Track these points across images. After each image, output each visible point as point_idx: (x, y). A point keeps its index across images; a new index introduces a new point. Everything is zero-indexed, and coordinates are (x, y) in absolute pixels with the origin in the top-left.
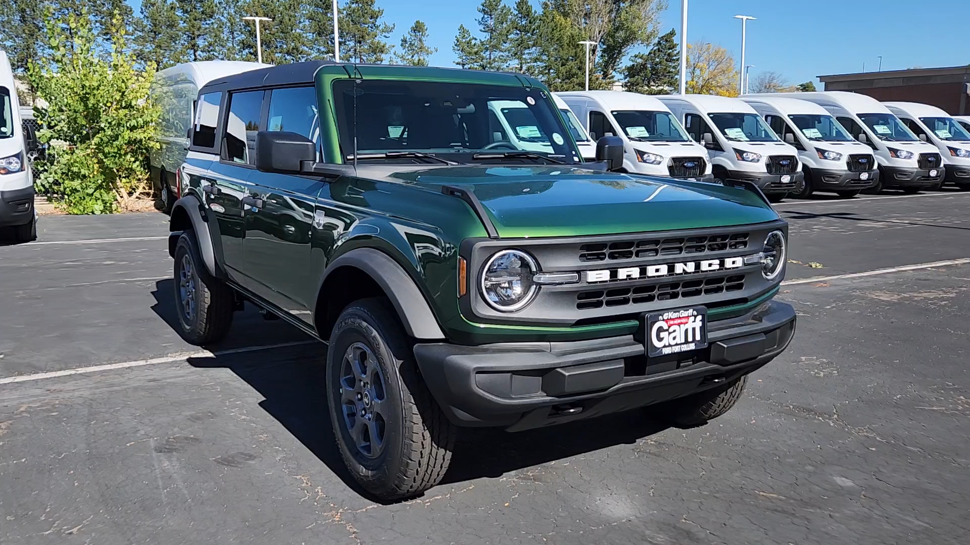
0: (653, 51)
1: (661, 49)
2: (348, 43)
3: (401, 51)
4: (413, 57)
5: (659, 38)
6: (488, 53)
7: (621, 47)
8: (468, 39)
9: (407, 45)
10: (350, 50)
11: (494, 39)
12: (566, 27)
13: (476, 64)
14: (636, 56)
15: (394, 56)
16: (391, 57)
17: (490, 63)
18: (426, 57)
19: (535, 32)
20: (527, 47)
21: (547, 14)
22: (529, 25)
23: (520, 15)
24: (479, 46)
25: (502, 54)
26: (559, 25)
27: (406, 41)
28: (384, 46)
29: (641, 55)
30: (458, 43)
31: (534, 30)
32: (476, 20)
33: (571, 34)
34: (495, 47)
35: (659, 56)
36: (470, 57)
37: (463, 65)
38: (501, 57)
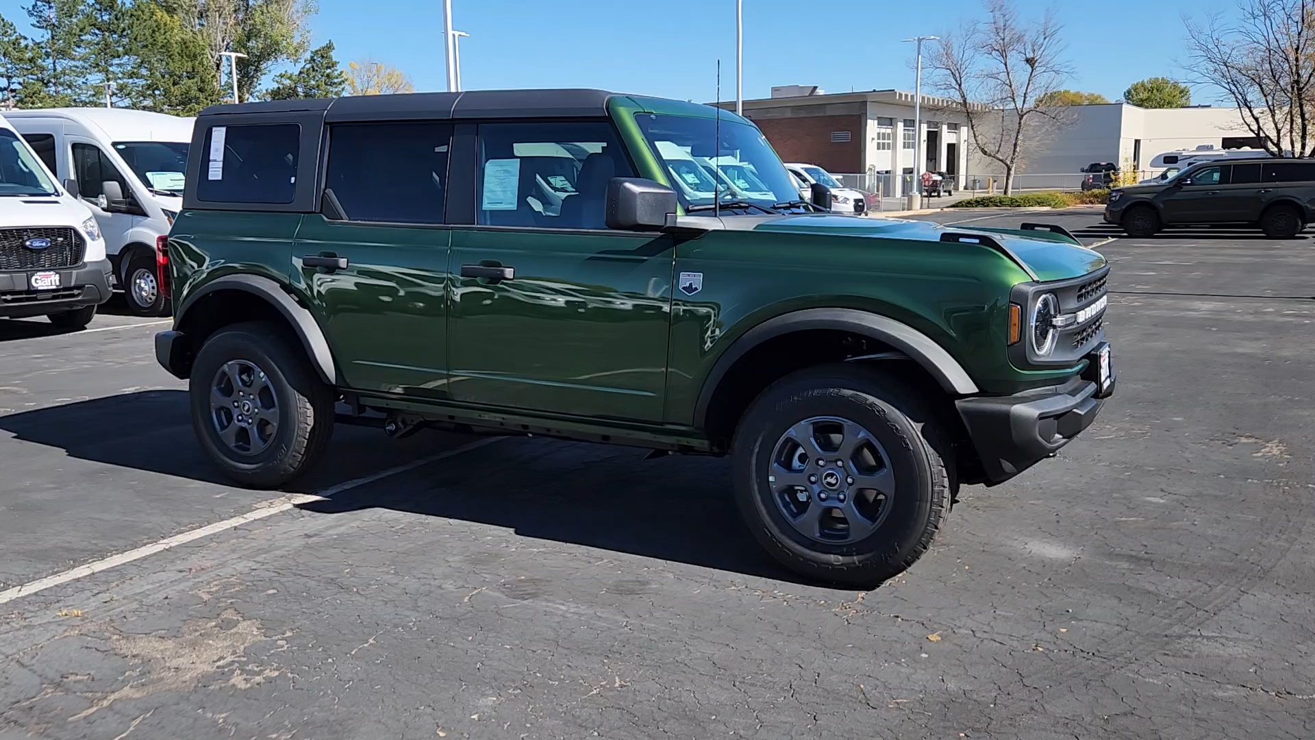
0: (305, 70)
1: (316, 68)
5: (312, 52)
6: (51, 60)
7: (259, 62)
8: (14, 37)
11: (58, 40)
12: (172, 29)
13: (30, 76)
14: (281, 76)
17: (55, 77)
19: (125, 33)
20: (115, 55)
21: (143, 7)
22: (115, 22)
23: (98, 6)
24: (32, 48)
25: (73, 63)
26: (162, 25)
29: (289, 75)
31: (124, 30)
32: (24, 8)
33: (183, 39)
34: (62, 53)
35: (314, 77)
36: (21, 65)
37: (9, 78)
38: (74, 69)
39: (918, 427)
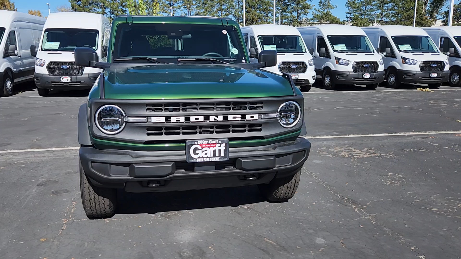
2: (292, 5)
3: (318, 8)
4: (324, 10)
6: (364, 7)
9: (322, 5)
10: (292, 8)
13: (357, 13)
15: (315, 10)
16: (313, 11)
17: (365, 12)
18: (331, 10)
20: (386, 3)
25: (372, 7)
27: (321, 3)
28: (309, 6)
30: (348, 3)
34: (368, 4)
36: (354, 9)
37: (350, 14)
38: (371, 9)
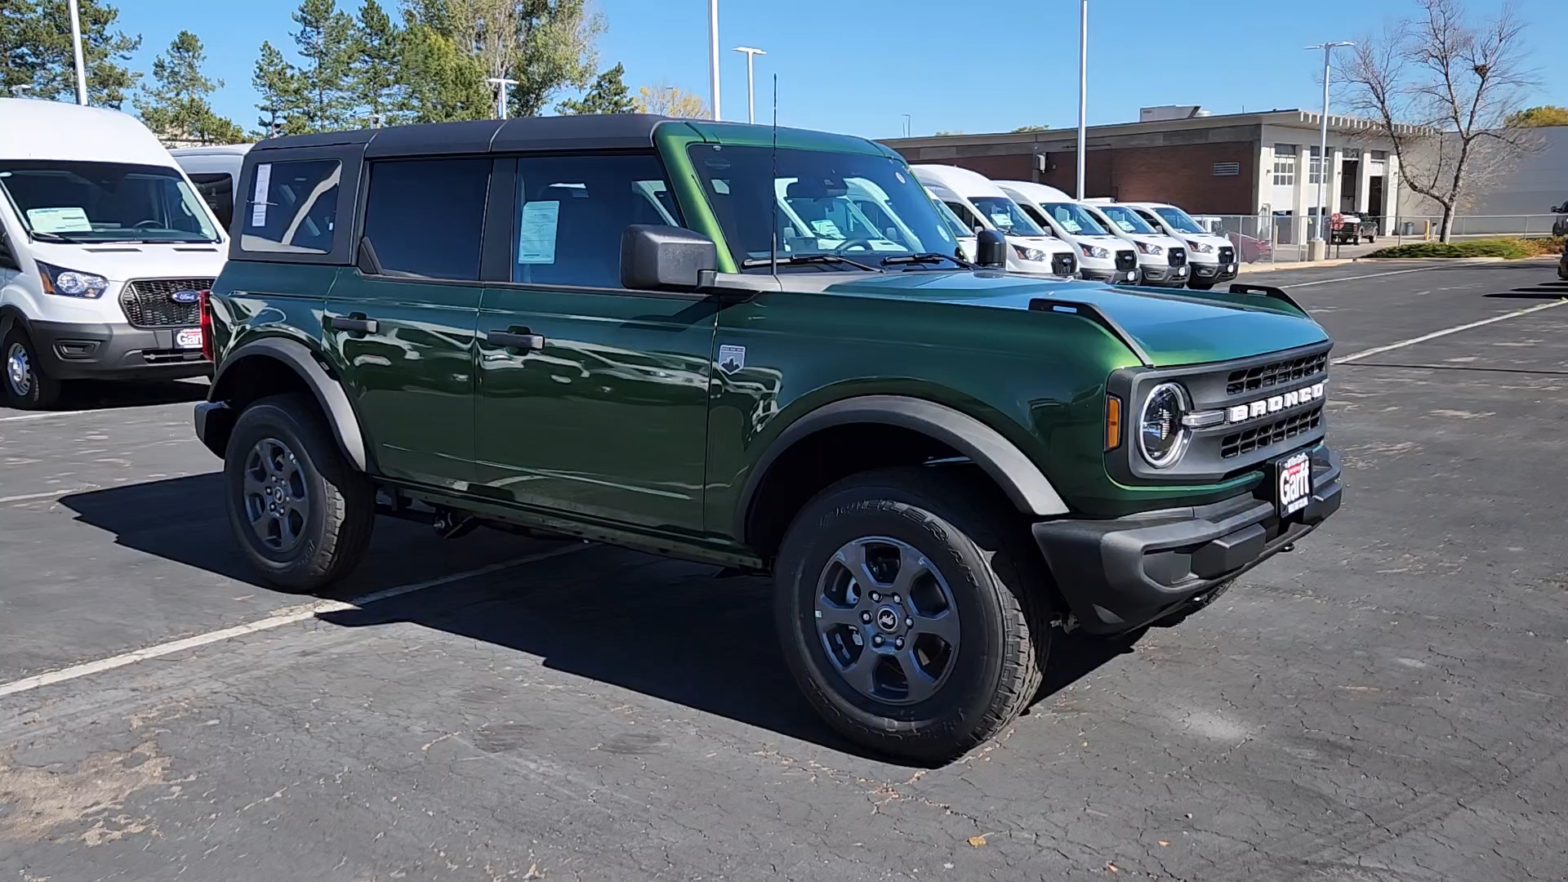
0: (591, 96)
1: (603, 95)
2: (49, 66)
3: (154, 84)
4: (178, 94)
5: (599, 76)
6: (317, 92)
7: (540, 89)
8: (280, 67)
9: (166, 74)
10: (54, 79)
11: (326, 69)
12: (447, 53)
13: (295, 110)
14: (564, 105)
15: (142, 93)
16: (135, 95)
17: (321, 109)
18: (203, 96)
19: (395, 60)
20: (385, 85)
21: (415, 30)
22: (386, 47)
23: (368, 31)
24: (298, 79)
25: (340, 94)
26: (436, 50)
27: (163, 67)
28: (123, 75)
29: (572, 104)
30: (262, 74)
31: (395, 56)
32: (291, 35)
33: (458, 65)
34: (329, 83)
35: (600, 105)
36: (286, 97)
37: (274, 111)
38: (340, 100)
39: (987, 556)
